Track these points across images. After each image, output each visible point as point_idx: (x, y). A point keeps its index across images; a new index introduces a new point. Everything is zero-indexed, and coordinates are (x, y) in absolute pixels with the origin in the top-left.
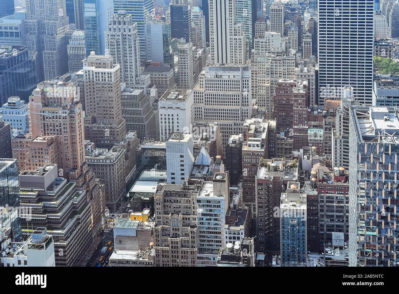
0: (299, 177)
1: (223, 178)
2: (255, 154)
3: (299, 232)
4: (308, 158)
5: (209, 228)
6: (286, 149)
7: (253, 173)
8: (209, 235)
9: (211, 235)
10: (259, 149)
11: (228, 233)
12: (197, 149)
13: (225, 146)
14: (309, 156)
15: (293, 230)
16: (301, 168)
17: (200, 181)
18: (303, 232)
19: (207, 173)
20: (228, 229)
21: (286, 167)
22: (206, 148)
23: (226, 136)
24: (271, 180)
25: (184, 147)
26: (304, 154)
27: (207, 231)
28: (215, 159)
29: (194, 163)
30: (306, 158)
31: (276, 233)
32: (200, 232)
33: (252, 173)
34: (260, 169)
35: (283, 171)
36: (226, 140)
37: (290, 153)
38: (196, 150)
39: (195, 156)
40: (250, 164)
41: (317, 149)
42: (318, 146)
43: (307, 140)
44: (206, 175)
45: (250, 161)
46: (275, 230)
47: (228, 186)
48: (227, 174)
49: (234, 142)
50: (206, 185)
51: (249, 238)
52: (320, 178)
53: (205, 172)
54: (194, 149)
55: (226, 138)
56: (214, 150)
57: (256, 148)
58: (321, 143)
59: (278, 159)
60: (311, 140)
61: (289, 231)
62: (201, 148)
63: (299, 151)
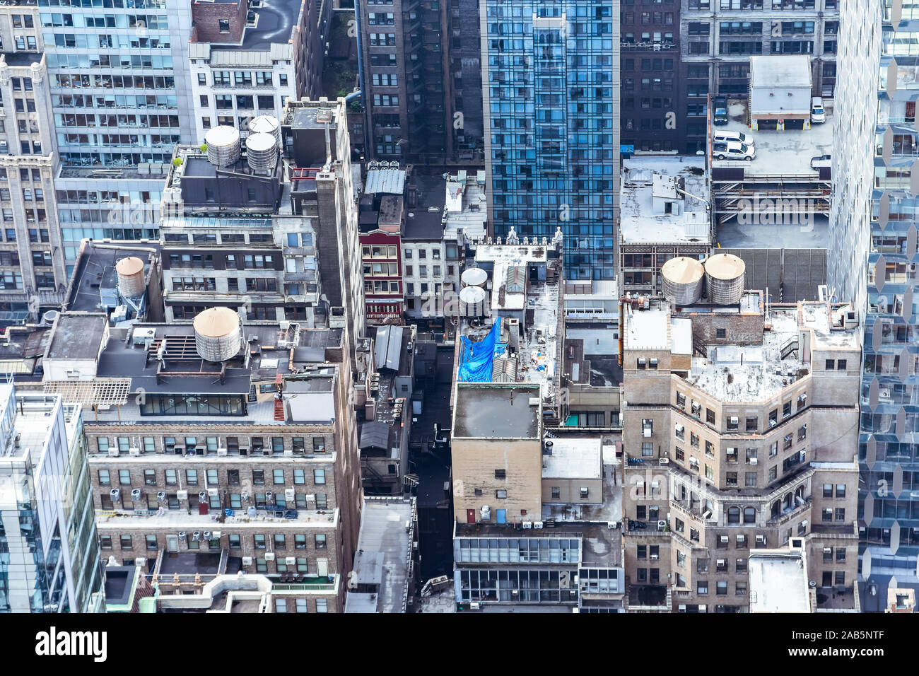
3: (577, 62)
5: (105, 61)
8: (109, 94)
9: (120, 91)
11: (210, 81)
15: (551, 57)
18: (603, 60)
20: (208, 61)
27: (97, 77)
31: (459, 74)
32: (63, 80)
46: (458, 60)
51: (324, 99)
61: (530, 61)
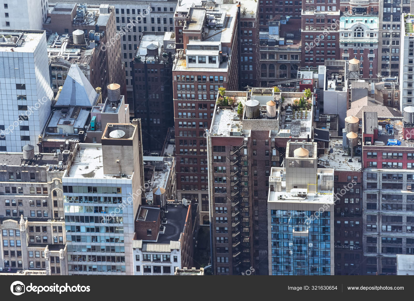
0: (315, 131)
1: (127, 136)
2: (205, 79)
3: (314, 254)
4: (339, 87)
5: (94, 249)
6: (283, 66)
7: (201, 123)
8: (95, 264)
9: (99, 263)
10: (215, 68)
11: (141, 258)
12: (60, 69)
13: (130, 60)
14: (340, 81)
15: (301, 251)
16: (322, 111)
17: (70, 144)
18: (326, 254)
19: (87, 123)
20: (141, 249)
21: (282, 109)
22: (81, 68)
23: (132, 38)
24: (246, 139)
25: (26, 65)
26: (328, 78)
27: (89, 256)
28: (105, 92)
29: (53, 102)
30: (334, 86)
31: (258, 258)
32: (74, 258)
33: (198, 122)
34: (217, 113)
35: (275, 118)
36: (133, 47)
37: (294, 76)
38: (55, 73)
39: (55, 87)
40: (194, 102)
41: (362, 65)
42: (365, 57)
43: (337, 43)
44: (84, 129)
45: (193, 96)
46: (257, 251)
47: (140, 153)
48: (136, 127)
49: (152, 52)
50: (85, 151)
51: (194, 268)
52: (368, 132)
53: (81, 123)
54: (52, 68)
55: (132, 42)
56: (102, 71)
57: (207, 64)
58: (371, 52)
59: (264, 89)
60: (346, 44)
61: (291, 252)
62: (69, 66)
63: (316, 71)
